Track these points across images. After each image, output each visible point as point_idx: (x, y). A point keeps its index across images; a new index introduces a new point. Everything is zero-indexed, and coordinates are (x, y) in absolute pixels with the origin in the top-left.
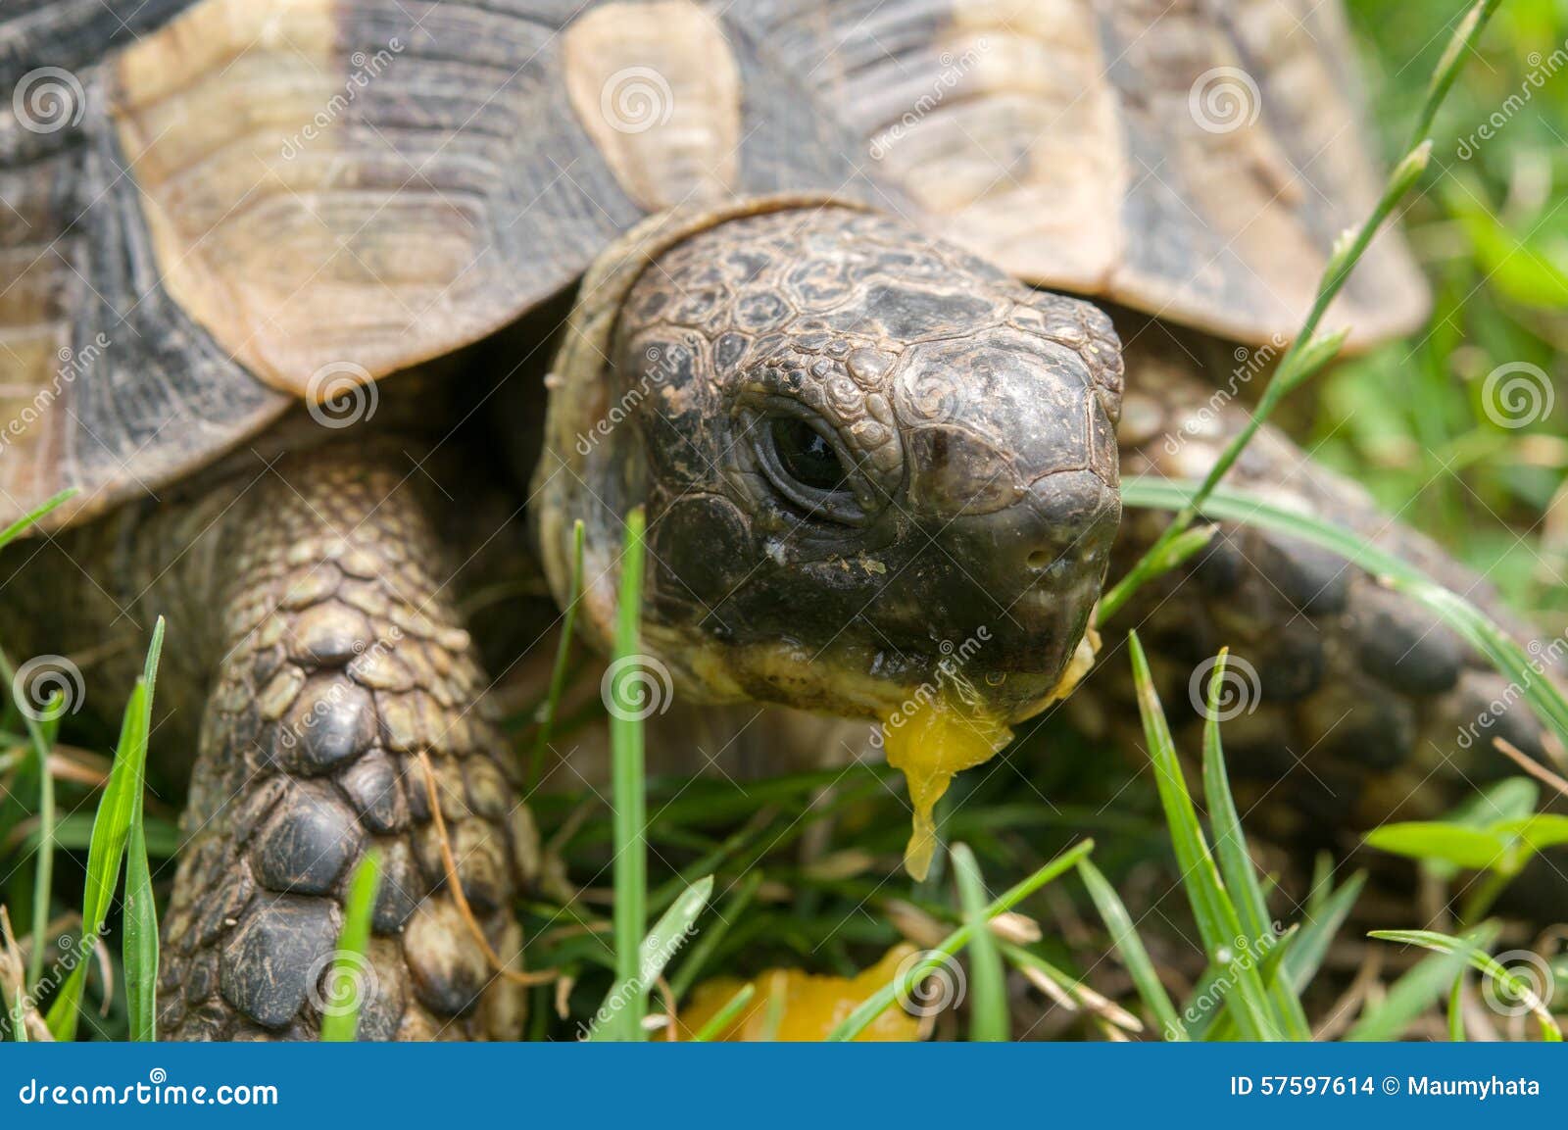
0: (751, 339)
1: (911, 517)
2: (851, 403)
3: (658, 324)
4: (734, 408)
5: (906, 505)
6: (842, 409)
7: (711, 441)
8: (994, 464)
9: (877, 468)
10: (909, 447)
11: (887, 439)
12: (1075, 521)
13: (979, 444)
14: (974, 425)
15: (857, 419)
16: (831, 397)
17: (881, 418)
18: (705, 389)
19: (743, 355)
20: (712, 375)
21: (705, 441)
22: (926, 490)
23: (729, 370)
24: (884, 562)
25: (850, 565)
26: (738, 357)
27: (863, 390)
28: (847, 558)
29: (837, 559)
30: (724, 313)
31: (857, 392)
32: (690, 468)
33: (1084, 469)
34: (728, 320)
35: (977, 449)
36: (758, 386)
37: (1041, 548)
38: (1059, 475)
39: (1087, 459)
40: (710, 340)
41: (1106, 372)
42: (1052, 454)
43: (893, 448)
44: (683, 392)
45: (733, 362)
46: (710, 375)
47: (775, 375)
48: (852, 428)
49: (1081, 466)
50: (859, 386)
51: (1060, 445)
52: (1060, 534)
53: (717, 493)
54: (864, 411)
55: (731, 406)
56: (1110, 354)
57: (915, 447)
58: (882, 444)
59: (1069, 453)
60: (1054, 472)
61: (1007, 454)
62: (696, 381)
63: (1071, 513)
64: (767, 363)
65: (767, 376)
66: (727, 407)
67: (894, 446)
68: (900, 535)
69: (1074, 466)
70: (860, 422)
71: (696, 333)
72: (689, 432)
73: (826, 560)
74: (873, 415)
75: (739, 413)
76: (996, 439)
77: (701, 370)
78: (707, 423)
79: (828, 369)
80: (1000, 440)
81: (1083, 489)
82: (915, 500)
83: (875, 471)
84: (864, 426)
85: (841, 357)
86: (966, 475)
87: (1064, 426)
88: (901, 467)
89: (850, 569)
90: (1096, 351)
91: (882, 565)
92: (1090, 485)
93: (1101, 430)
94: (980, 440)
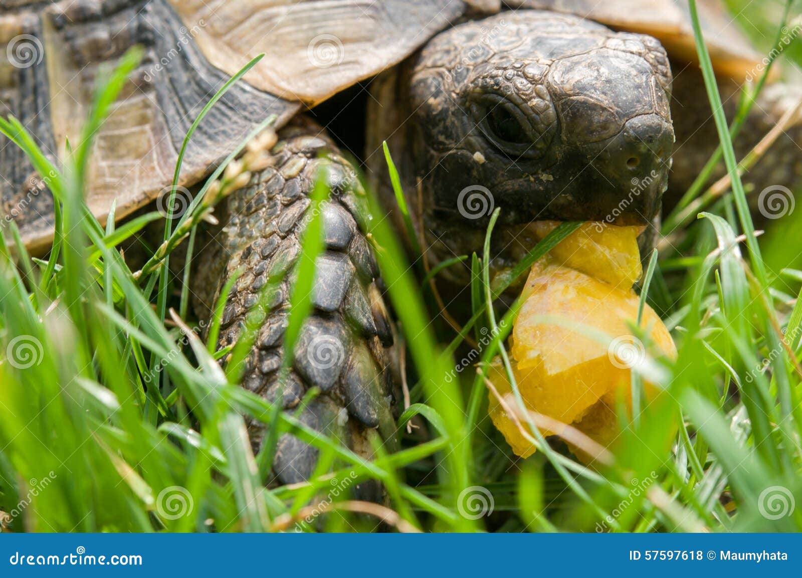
0: (471, 68)
1: (565, 147)
2: (527, 91)
3: (422, 69)
4: (467, 104)
5: (562, 142)
6: (523, 94)
7: (456, 122)
8: (605, 114)
9: (544, 124)
10: (560, 110)
11: (547, 107)
12: (650, 140)
13: (596, 105)
14: (593, 95)
15: (531, 98)
16: (516, 88)
17: (543, 96)
18: (450, 95)
19: (468, 76)
20: (452, 89)
21: (453, 123)
22: (570, 132)
23: (462, 85)
24: (552, 174)
25: (534, 178)
26: (465, 78)
27: (533, 84)
28: (532, 175)
29: (527, 176)
30: (456, 57)
31: (529, 85)
32: (447, 137)
33: (652, 113)
34: (458, 60)
35: (594, 107)
36: (478, 89)
37: (634, 156)
38: (640, 117)
39: (653, 108)
40: (449, 71)
41: (660, 67)
42: (634, 107)
43: (551, 112)
44: (439, 100)
45: (463, 80)
46: (452, 88)
47: (486, 82)
48: (529, 103)
49: (651, 112)
50: (531, 82)
51: (638, 101)
52: (643, 147)
53: (462, 148)
54: (534, 94)
55: (465, 102)
56: (661, 58)
57: (563, 110)
58: (545, 110)
59: (644, 106)
60: (636, 116)
61: (611, 108)
62: (444, 92)
63: (647, 136)
64: (481, 77)
65: (482, 84)
66: (463, 104)
67: (551, 111)
68: (559, 158)
69: (647, 112)
70: (533, 100)
71: (443, 69)
72: (444, 120)
73: (521, 177)
74: (539, 96)
75: (470, 105)
76: (605, 101)
77: (447, 87)
78: (453, 113)
79: (514, 75)
80: (607, 101)
81: (652, 123)
82: (565, 138)
83: (542, 125)
84: (535, 101)
85: (519, 69)
86: (591, 122)
87: (640, 92)
88: (556, 122)
89: (535, 181)
90: (653, 56)
91: (551, 176)
92: (656, 121)
93: (659, 94)
94: (596, 102)
